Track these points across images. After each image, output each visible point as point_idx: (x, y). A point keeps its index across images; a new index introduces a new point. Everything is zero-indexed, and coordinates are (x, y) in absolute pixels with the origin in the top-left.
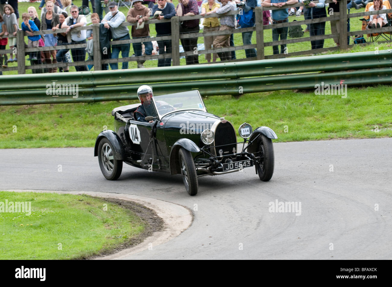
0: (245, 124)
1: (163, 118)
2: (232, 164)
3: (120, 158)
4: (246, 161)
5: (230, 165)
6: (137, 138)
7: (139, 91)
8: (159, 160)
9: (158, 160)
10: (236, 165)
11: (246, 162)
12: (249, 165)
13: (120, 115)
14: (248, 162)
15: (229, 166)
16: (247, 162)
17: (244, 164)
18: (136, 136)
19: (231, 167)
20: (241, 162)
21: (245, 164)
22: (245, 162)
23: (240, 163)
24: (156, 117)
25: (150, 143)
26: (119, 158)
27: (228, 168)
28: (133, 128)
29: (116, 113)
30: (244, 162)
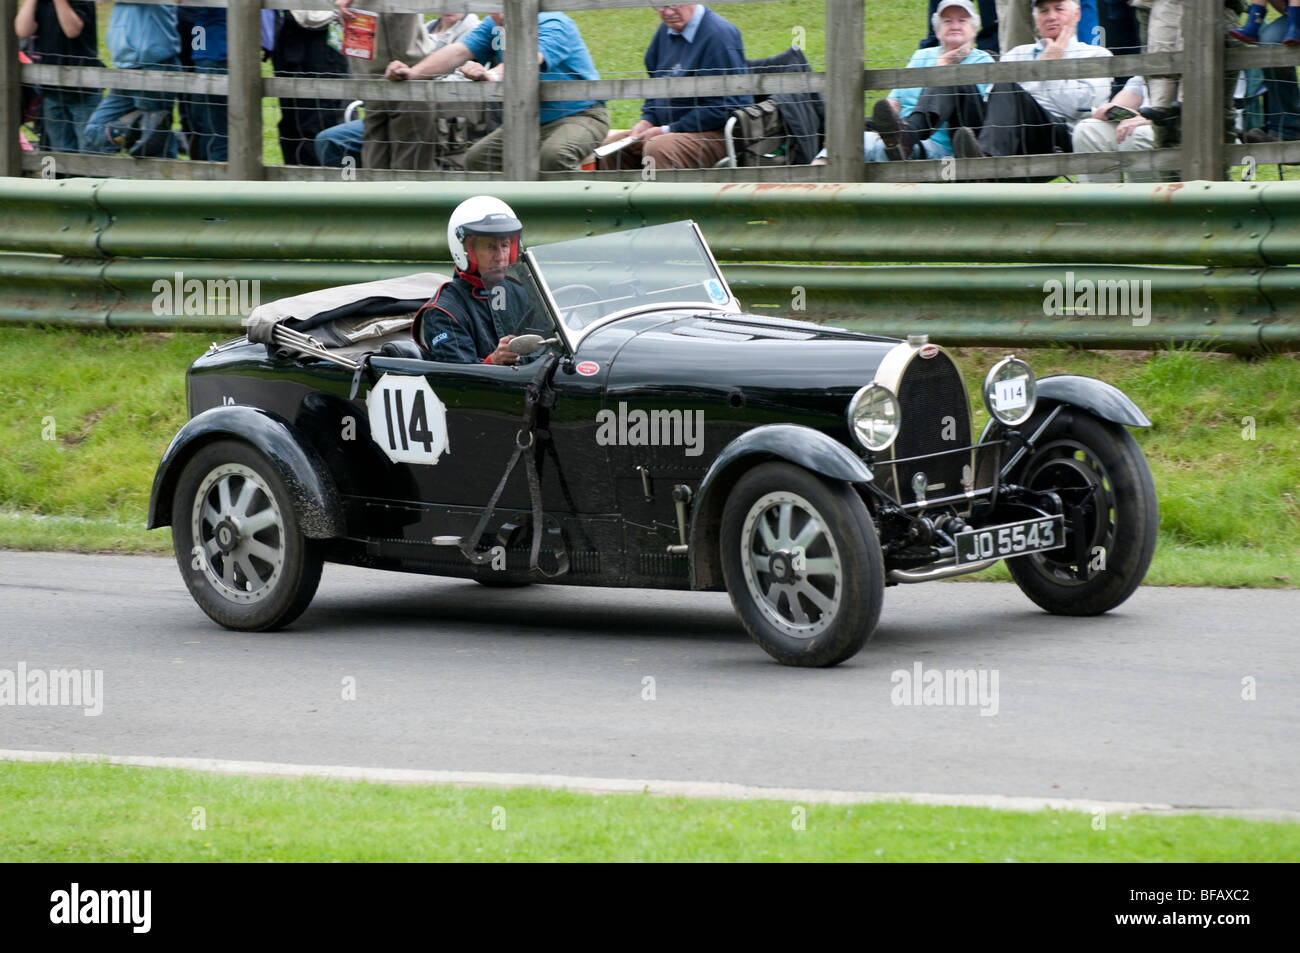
0: (1012, 362)
1: (585, 342)
2: (988, 535)
3: (324, 529)
4: (1038, 522)
5: (982, 542)
6: (426, 438)
7: (459, 218)
8: (563, 531)
9: (557, 531)
10: (1001, 540)
11: (1039, 526)
12: (1047, 538)
13: (307, 336)
14: (1044, 528)
15: (976, 544)
16: (1043, 525)
17: (1030, 536)
18: (418, 428)
19: (986, 549)
20: (1021, 529)
21: (1037, 536)
22: (1035, 525)
23: (1016, 530)
24: (554, 336)
25: (516, 456)
26: (320, 530)
27: (973, 553)
28: (398, 393)
29: (275, 327)
30: (1031, 524)
